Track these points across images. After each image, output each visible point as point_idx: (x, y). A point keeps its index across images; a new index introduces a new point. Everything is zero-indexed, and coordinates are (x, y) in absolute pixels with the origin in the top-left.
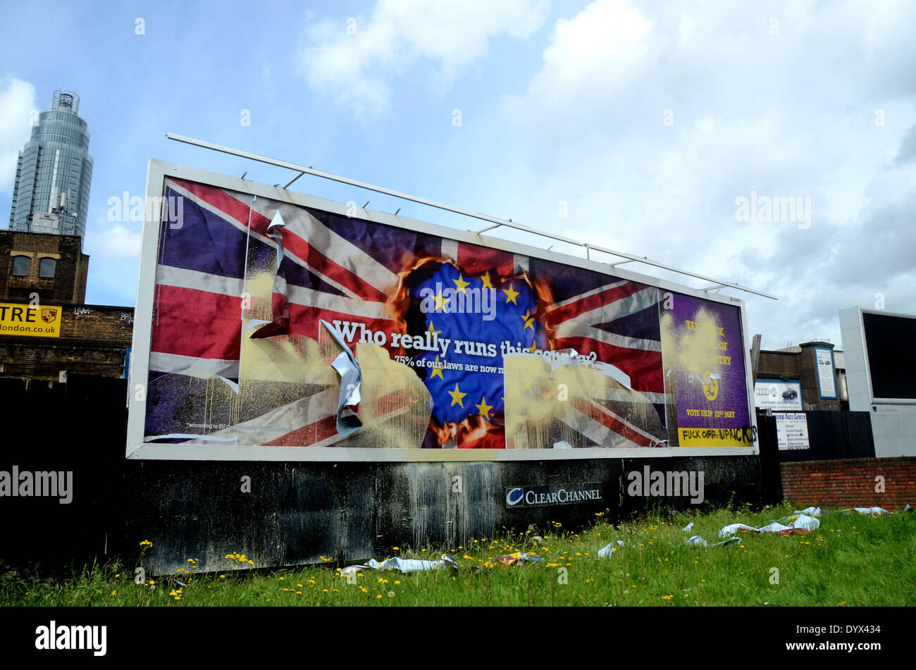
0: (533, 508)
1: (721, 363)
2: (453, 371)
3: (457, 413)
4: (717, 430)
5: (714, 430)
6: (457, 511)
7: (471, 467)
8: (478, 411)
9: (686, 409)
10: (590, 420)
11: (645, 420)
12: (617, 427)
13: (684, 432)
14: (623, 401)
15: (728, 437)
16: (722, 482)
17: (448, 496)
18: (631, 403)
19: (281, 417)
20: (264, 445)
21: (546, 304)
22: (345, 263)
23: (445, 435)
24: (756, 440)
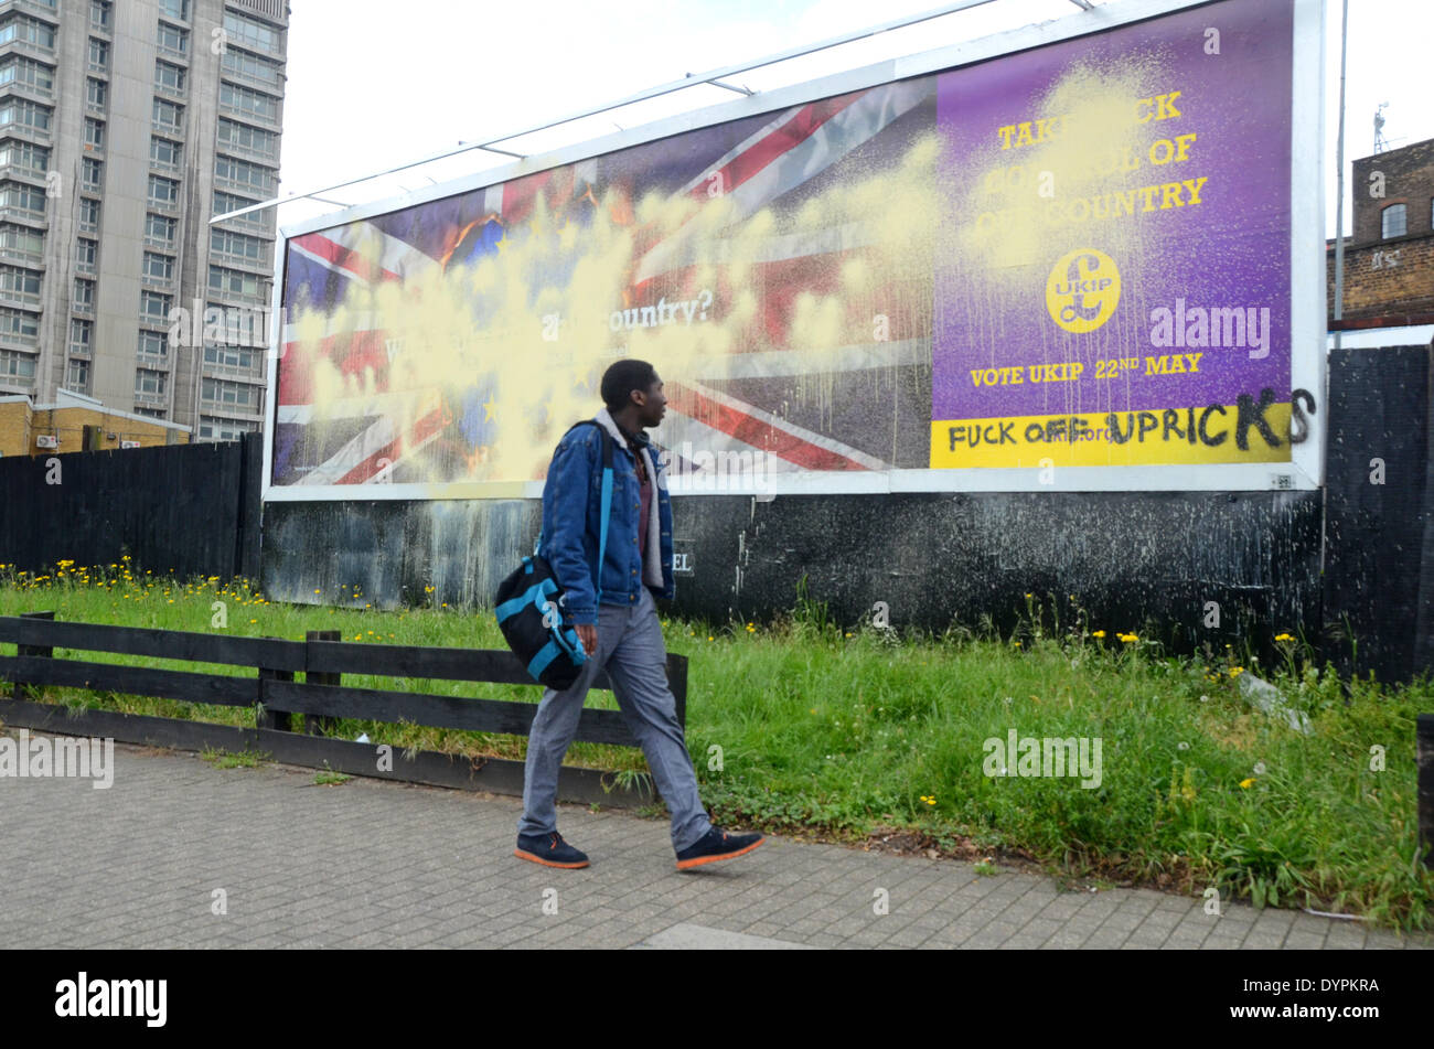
1: (1149, 207)
4: (1097, 420)
5: (1081, 417)
6: (477, 566)
7: (497, 507)
9: (968, 370)
10: (691, 422)
11: (826, 411)
12: (749, 433)
13: (952, 431)
14: (770, 375)
15: (1154, 436)
16: (1080, 568)
17: (469, 546)
18: (792, 378)
20: (336, 483)
21: (621, 228)
22: (397, 268)
23: (475, 464)
24: (1309, 440)
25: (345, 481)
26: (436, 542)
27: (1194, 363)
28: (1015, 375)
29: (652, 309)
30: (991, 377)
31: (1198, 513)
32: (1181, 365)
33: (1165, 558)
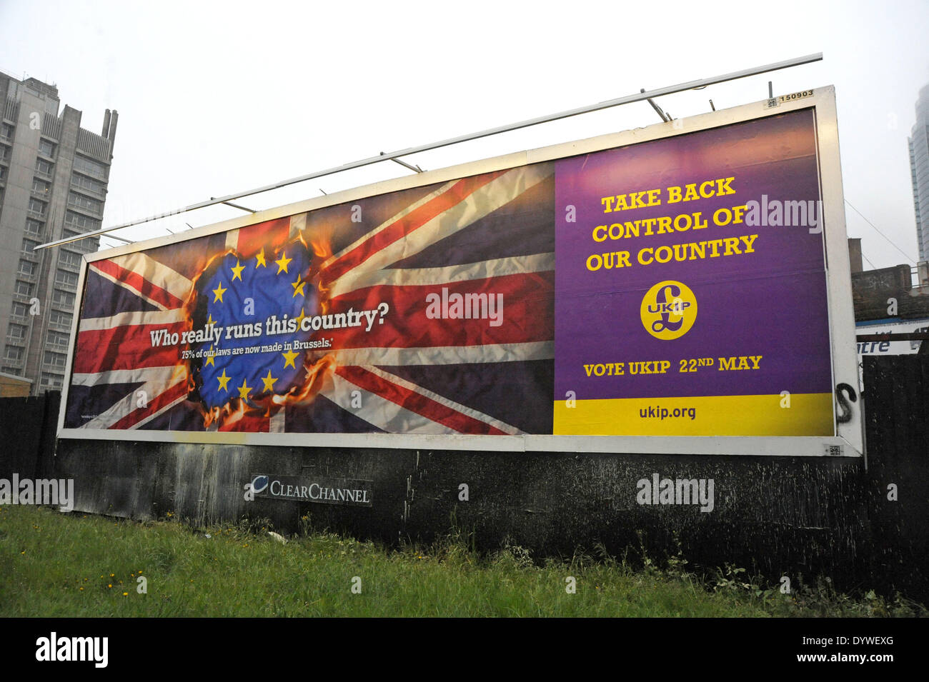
0: (278, 500)
1: (716, 254)
2: (222, 357)
3: (222, 398)
6: (208, 491)
7: (225, 450)
8: (239, 393)
9: (582, 364)
12: (414, 404)
14: (431, 364)
16: (677, 510)
17: (203, 477)
19: (116, 410)
20: (109, 428)
21: (322, 260)
22: (162, 284)
23: (210, 419)
24: (852, 420)
25: (115, 427)
26: (179, 473)
27: (756, 363)
28: (618, 369)
29: (343, 316)
30: (600, 370)
31: (768, 472)
32: (746, 364)
33: (743, 505)
